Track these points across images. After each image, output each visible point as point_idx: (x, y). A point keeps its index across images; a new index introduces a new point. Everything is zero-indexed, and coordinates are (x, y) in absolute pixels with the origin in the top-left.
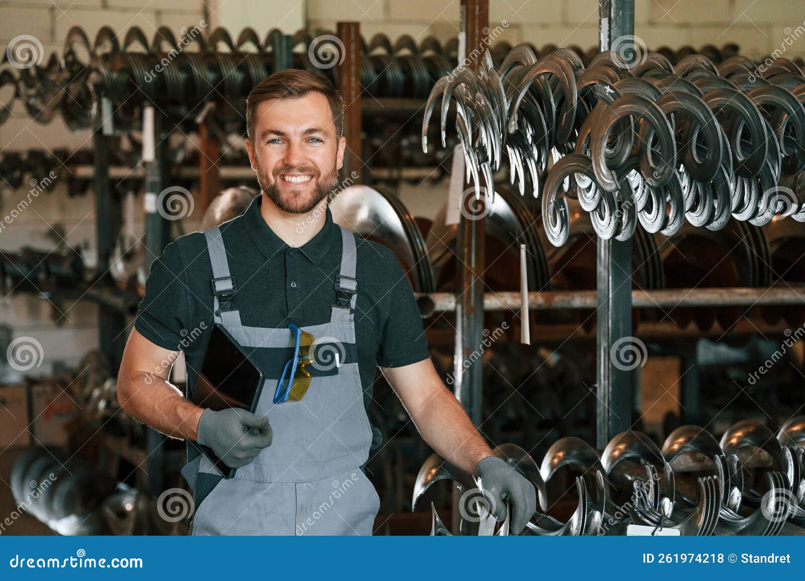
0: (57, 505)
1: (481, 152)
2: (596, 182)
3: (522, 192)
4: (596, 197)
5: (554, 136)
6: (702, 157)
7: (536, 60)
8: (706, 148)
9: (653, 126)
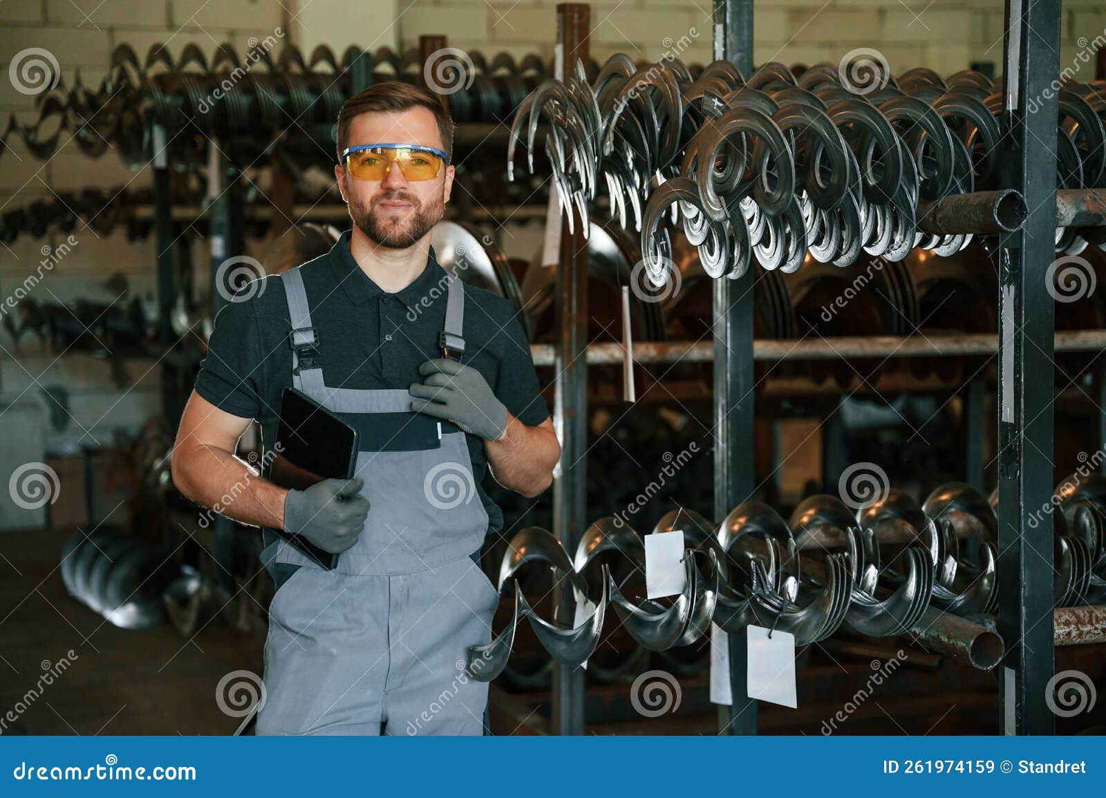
0: (111, 591)
1: (573, 180)
2: (703, 211)
3: (623, 224)
4: (703, 228)
5: (657, 159)
6: (827, 180)
7: (636, 70)
8: (830, 170)
9: (769, 145)
